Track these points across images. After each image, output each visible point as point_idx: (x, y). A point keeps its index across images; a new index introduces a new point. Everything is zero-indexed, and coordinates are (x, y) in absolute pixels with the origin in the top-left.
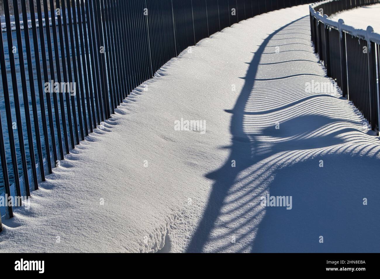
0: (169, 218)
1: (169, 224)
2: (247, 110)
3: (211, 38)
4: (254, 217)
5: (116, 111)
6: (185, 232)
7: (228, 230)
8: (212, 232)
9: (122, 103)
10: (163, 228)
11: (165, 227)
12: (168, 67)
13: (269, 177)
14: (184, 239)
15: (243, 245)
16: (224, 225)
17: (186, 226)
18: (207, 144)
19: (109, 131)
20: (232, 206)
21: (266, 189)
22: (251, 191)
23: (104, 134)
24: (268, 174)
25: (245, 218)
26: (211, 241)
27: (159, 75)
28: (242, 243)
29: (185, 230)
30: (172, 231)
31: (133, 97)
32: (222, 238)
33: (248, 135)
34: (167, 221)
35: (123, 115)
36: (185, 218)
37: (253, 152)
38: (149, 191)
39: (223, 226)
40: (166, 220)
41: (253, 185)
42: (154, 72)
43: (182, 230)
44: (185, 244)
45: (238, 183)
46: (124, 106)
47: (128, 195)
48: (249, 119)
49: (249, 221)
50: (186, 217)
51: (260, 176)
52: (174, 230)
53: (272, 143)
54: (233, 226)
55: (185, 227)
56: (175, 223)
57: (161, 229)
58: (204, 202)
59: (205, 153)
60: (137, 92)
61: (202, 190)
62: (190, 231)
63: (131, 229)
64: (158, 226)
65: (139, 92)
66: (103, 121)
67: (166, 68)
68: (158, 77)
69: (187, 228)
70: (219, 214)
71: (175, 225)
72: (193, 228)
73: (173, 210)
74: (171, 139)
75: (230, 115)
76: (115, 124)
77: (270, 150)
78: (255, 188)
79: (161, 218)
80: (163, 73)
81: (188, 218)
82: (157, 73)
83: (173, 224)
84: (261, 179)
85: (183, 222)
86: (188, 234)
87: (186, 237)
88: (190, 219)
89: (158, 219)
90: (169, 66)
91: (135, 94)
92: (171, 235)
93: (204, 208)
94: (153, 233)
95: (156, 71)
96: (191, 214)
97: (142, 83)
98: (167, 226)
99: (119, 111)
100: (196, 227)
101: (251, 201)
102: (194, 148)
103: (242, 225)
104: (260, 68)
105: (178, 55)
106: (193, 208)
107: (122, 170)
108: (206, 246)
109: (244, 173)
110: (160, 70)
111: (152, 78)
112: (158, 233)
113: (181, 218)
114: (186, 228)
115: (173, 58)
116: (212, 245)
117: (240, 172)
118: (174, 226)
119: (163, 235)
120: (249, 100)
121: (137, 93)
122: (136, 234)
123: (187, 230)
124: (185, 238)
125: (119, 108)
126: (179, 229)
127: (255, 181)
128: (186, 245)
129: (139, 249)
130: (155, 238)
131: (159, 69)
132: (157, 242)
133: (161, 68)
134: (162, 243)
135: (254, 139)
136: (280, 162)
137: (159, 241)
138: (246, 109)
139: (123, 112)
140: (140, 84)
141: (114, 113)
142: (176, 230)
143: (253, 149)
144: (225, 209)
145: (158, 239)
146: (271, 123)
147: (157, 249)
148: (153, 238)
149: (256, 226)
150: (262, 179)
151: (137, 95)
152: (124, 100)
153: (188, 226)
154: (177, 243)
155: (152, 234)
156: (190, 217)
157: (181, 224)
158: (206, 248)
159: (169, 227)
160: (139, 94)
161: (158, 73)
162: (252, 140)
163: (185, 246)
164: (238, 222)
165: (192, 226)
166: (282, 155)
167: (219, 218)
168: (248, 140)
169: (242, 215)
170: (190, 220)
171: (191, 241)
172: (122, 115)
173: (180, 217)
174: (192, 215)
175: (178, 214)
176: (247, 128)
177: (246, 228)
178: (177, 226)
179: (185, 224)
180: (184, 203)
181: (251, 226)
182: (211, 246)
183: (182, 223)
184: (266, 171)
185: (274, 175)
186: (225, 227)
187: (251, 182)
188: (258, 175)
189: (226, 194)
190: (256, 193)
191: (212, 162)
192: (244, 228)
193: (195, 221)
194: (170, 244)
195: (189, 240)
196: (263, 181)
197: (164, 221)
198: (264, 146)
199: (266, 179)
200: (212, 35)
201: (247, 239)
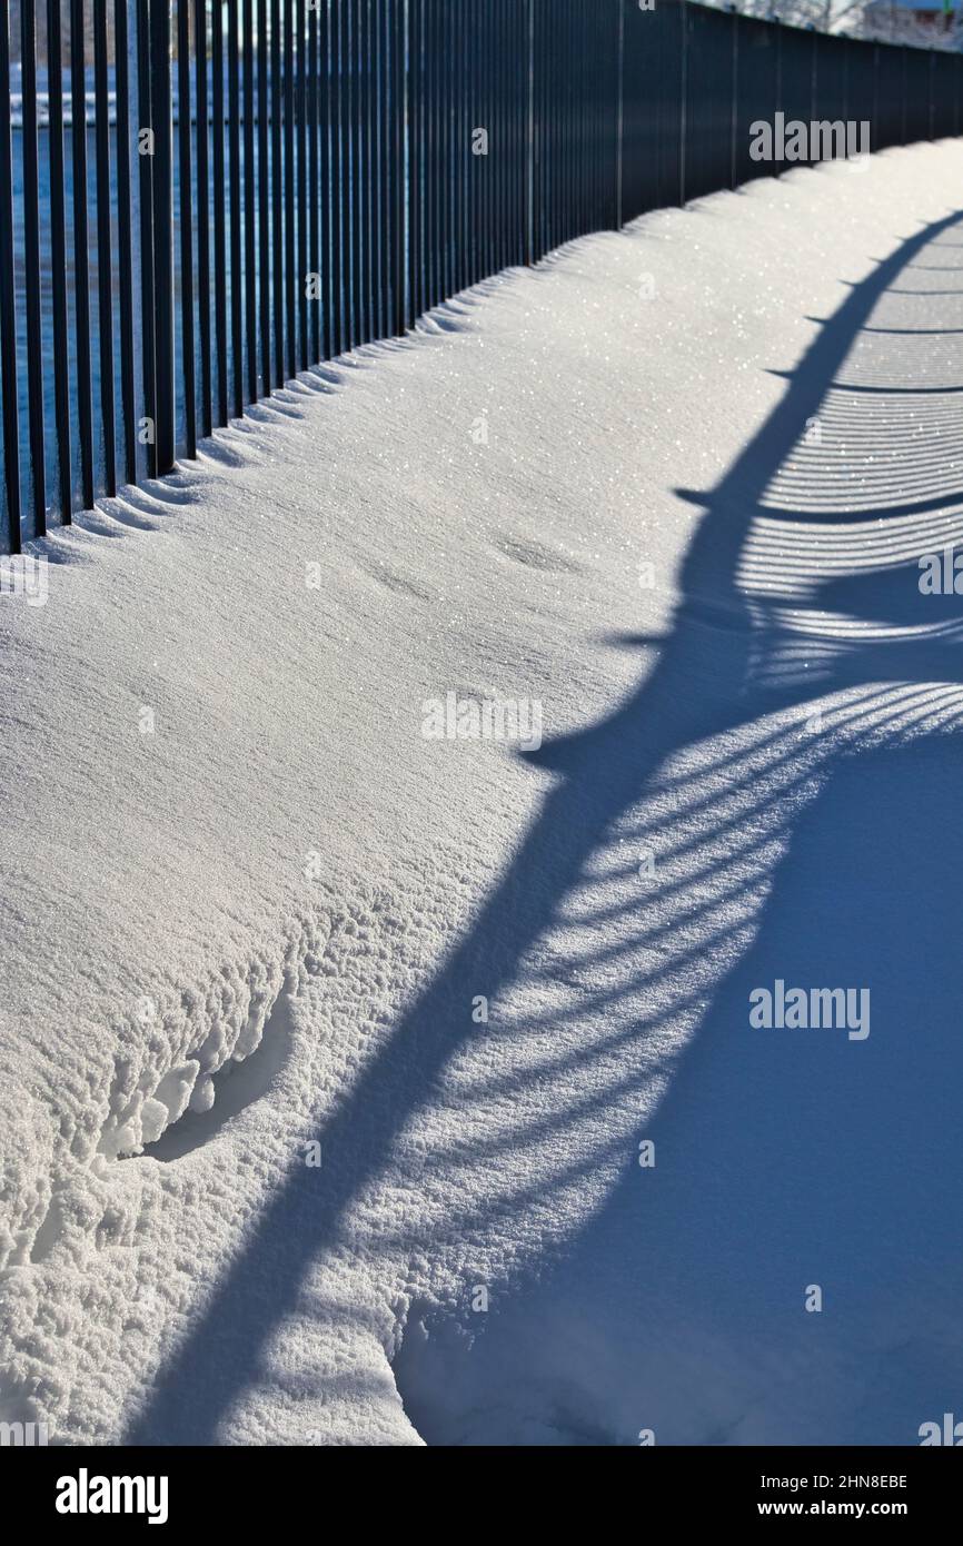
0: (305, 924)
1: (301, 950)
2: (772, 501)
3: (692, 209)
4: (701, 951)
5: (203, 450)
6: (372, 990)
7: (577, 998)
8: (501, 1001)
9: (241, 417)
10: (263, 967)
11: (277, 963)
12: (478, 299)
13: (797, 784)
14: (364, 1020)
15: (632, 1072)
16: (562, 972)
17: (383, 963)
18: (563, 619)
19: (147, 527)
20: (616, 894)
21: (774, 834)
22: (710, 837)
23: (120, 536)
24: (799, 770)
25: (664, 951)
26: (488, 1039)
27: (435, 325)
28: (626, 1060)
29: (378, 980)
30: (310, 983)
31: (294, 401)
32: (543, 1032)
33: (751, 601)
34: (290, 938)
35: (231, 469)
36: (386, 930)
37: (751, 672)
38: (242, 797)
39: (559, 976)
40: (284, 933)
41: (723, 813)
42: (416, 313)
43: (362, 979)
44: (365, 1044)
45: (664, 797)
46: (244, 431)
47: (136, 809)
48: (773, 537)
49: (675, 966)
50: (393, 923)
51: (757, 775)
52: (322, 980)
53: (845, 641)
54: (603, 982)
55: (380, 968)
56: (333, 949)
57: (254, 969)
58: (490, 867)
59: (544, 656)
60: (318, 384)
61: (493, 812)
62: (397, 986)
63: (91, 964)
64: (235, 955)
65: (327, 383)
66: (133, 483)
67: (472, 303)
68: (429, 335)
69: (387, 973)
70: (550, 920)
71: (332, 958)
72: (417, 976)
73: (331, 891)
74: (410, 586)
75: (692, 513)
76: (185, 499)
77: (828, 672)
78: (730, 825)
79: (264, 923)
80: (455, 319)
81: (402, 929)
82: (429, 319)
83: (322, 950)
84: (765, 788)
85: (372, 947)
86: (387, 1002)
87: (374, 1011)
88: (411, 933)
89: (249, 925)
90: (487, 296)
91: (308, 389)
92: (302, 1000)
93: (484, 892)
94: (202, 988)
95: (428, 309)
96: (416, 913)
97: (353, 350)
98: (287, 957)
99: (217, 448)
100: (432, 971)
101: (700, 877)
102: (499, 628)
103: (643, 982)
104: (863, 343)
105: (537, 257)
106: (434, 888)
107: (143, 693)
108: (462, 1061)
109: (696, 757)
110: (447, 308)
111: (402, 334)
112: (230, 990)
113: (363, 929)
114: (381, 973)
115: (511, 269)
116: (490, 1059)
117: (679, 751)
118: (327, 961)
119: (258, 998)
120: (791, 461)
121: (319, 388)
122: (115, 986)
123: (386, 983)
124: (371, 1018)
125: (218, 438)
126: (346, 976)
127: (734, 794)
128: (368, 1050)
129: (115, 1057)
130: (208, 1010)
131: (439, 304)
132: (223, 1026)
133: (451, 302)
134: (247, 1033)
135: (771, 619)
136: (857, 726)
137: (232, 1022)
138: (770, 496)
139: (236, 454)
140: (338, 353)
141: (192, 456)
142: (331, 978)
143: (754, 659)
144: (581, 903)
145: (229, 1016)
146: (861, 563)
147: (220, 1059)
148: (201, 1012)
149: (703, 992)
150: (768, 789)
151: (312, 395)
152: (253, 407)
153: (395, 967)
154: (323, 1036)
155: (196, 992)
156: (411, 926)
157: (360, 952)
158: (460, 1069)
159: (297, 964)
160: (325, 392)
161: (432, 317)
162: (758, 624)
163: (364, 1052)
164: (627, 967)
165: (412, 965)
166: (871, 697)
167: (546, 942)
168: (744, 622)
169: (652, 937)
170: (409, 942)
171: (394, 1034)
172: (230, 465)
173: (361, 923)
174: (423, 917)
175: (352, 910)
176: (757, 572)
177: (657, 994)
178: (339, 963)
179: (383, 956)
180: (394, 865)
181: (682, 986)
182: (486, 1063)
183: (367, 952)
184: (792, 755)
185: (822, 781)
186: (567, 983)
187: (716, 799)
188: (751, 770)
189: (601, 838)
190: (732, 849)
191: (564, 698)
192: (650, 992)
193: (430, 946)
194: (290, 1040)
195: (387, 1028)
196: (769, 801)
197: (276, 935)
198: (806, 653)
199: (782, 793)
200: (698, 201)
201: (655, 1047)
